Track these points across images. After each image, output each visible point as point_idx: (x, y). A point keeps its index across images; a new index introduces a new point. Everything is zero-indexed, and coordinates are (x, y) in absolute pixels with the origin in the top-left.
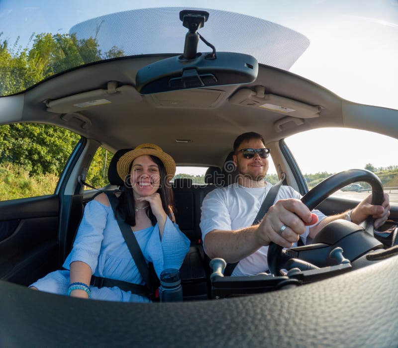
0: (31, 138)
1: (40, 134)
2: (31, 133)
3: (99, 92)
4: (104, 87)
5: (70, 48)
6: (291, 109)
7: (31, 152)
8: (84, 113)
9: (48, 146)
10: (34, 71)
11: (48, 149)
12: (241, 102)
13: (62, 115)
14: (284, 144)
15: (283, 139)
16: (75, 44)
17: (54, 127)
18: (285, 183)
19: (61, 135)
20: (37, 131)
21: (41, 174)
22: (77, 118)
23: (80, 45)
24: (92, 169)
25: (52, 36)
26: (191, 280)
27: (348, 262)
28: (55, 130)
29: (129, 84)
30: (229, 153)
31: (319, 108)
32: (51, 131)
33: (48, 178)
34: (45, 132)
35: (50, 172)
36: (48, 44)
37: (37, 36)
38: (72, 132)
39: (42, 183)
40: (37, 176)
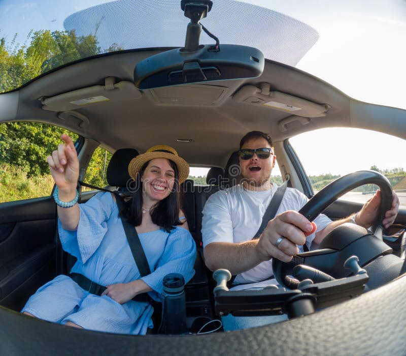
0: (29, 138)
1: (38, 134)
2: (29, 133)
3: (96, 89)
4: (102, 83)
5: (69, 46)
6: (296, 108)
7: (29, 153)
8: (81, 110)
9: (46, 146)
10: (32, 69)
11: (46, 149)
12: (245, 100)
13: (58, 114)
14: (289, 144)
15: (287, 139)
16: (73, 42)
17: (52, 126)
18: (290, 184)
19: (59, 134)
20: (35, 130)
21: (39, 174)
22: (75, 117)
23: (79, 43)
24: (91, 170)
25: (51, 33)
26: (193, 285)
27: (365, 273)
28: (53, 130)
29: (128, 80)
30: (231, 153)
31: (326, 107)
32: (49, 131)
33: (46, 179)
34: (43, 131)
35: (48, 173)
36: (46, 41)
37: (35, 34)
38: (71, 131)
39: (40, 184)
40: (35, 177)
